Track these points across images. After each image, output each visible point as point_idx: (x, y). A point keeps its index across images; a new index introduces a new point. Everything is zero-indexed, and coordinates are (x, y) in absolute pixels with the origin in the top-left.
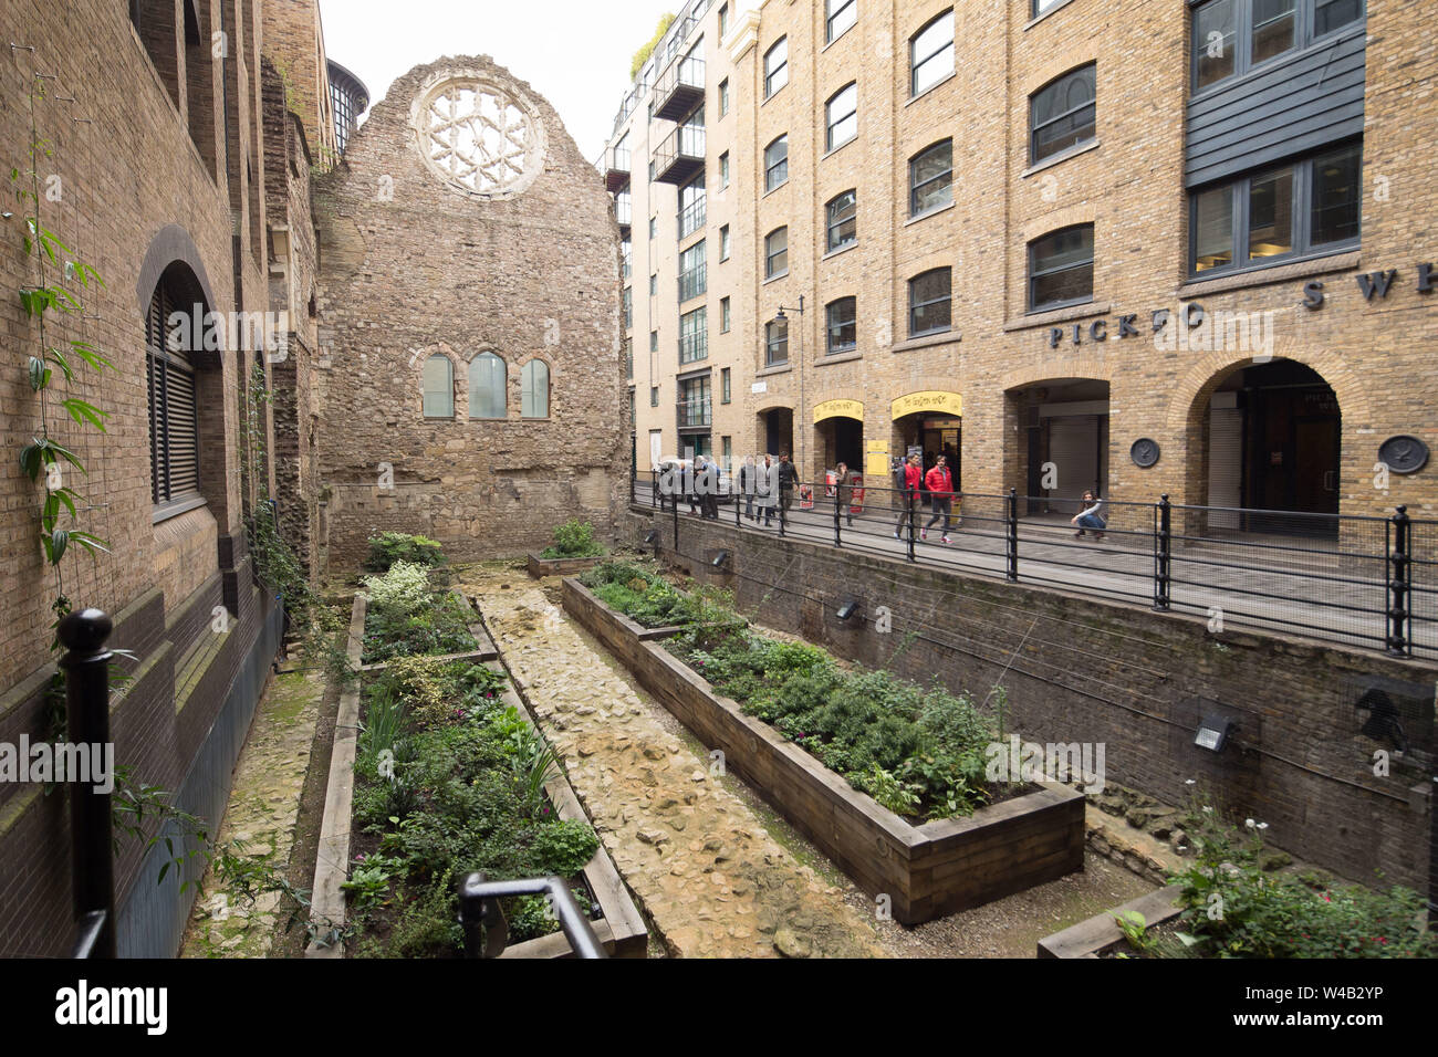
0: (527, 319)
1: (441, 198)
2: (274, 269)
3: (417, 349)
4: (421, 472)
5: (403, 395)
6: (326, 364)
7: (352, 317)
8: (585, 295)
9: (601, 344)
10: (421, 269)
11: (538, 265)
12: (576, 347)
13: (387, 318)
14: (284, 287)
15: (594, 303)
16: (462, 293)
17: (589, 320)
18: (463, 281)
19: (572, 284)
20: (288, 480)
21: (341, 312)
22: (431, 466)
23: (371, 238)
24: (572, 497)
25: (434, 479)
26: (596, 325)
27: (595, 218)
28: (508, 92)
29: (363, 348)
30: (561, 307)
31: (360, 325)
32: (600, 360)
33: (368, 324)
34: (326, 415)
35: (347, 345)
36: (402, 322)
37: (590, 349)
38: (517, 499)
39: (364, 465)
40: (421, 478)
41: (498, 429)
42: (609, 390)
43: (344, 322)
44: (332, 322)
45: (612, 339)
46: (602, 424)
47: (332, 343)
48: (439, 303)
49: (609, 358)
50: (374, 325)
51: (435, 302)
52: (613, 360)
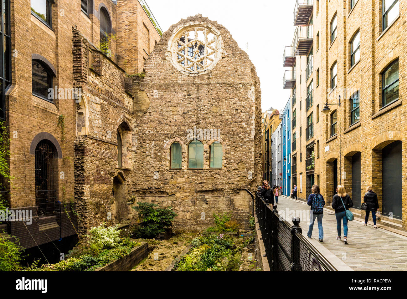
0: (212, 124)
1: (178, 77)
2: (79, 111)
3: (167, 141)
4: (168, 191)
5: (161, 160)
6: (134, 149)
7: (144, 129)
8: (239, 111)
9: (246, 133)
10: (170, 107)
11: (218, 100)
12: (234, 135)
13: (157, 129)
14: (84, 118)
15: (242, 114)
16: (185, 116)
17: (241, 122)
18: (186, 111)
19: (233, 106)
20: (80, 194)
21: (140, 128)
22: (172, 189)
23: (152, 98)
24: (231, 203)
25: (172, 194)
26: (244, 124)
27: (244, 75)
28: (208, 27)
29: (147, 142)
30: (227, 118)
31: (147, 132)
32: (245, 140)
33: (149, 132)
34: (134, 169)
35: (142, 141)
36: (161, 130)
37: (240, 135)
38: (207, 204)
39: (147, 188)
40: (168, 194)
41: (199, 173)
42: (249, 153)
43: (141, 132)
44: (137, 132)
45: (251, 130)
46: (245, 170)
47: (137, 141)
48: (176, 121)
49: (249, 139)
50: (152, 132)
51: (174, 121)
52: (251, 139)
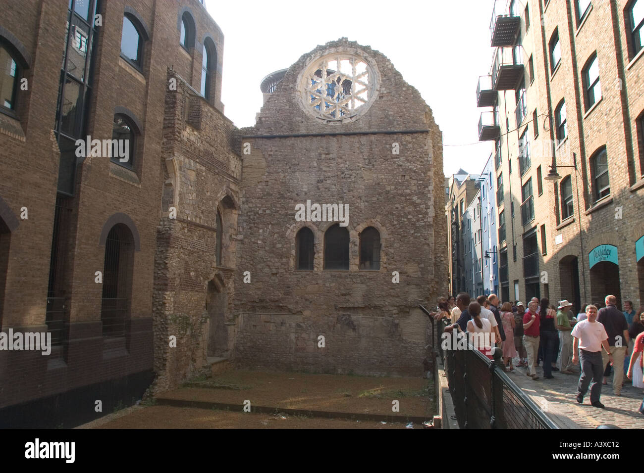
0: (363, 199)
1: (311, 127)
2: (167, 182)
3: (291, 225)
4: (290, 306)
5: (282, 255)
6: (240, 237)
7: (257, 207)
8: (407, 177)
9: (419, 212)
12: (399, 216)
13: (276, 207)
14: (172, 191)
15: (413, 182)
16: (320, 185)
17: (409, 195)
18: (322, 178)
19: (397, 170)
21: (251, 205)
22: (297, 302)
24: (394, 330)
25: (298, 312)
26: (415, 198)
27: (415, 122)
28: (357, 55)
29: (260, 226)
30: (388, 188)
31: (260, 212)
32: (418, 224)
33: (264, 211)
34: (239, 269)
35: (252, 225)
36: (283, 207)
37: (410, 217)
38: (354, 329)
39: (257, 301)
40: (290, 311)
41: (341, 277)
42: (426, 247)
43: (251, 211)
44: (245, 212)
45: (427, 208)
47: (245, 224)
48: (306, 194)
49: (425, 222)
50: (268, 212)
51: (304, 193)
52: (428, 223)
